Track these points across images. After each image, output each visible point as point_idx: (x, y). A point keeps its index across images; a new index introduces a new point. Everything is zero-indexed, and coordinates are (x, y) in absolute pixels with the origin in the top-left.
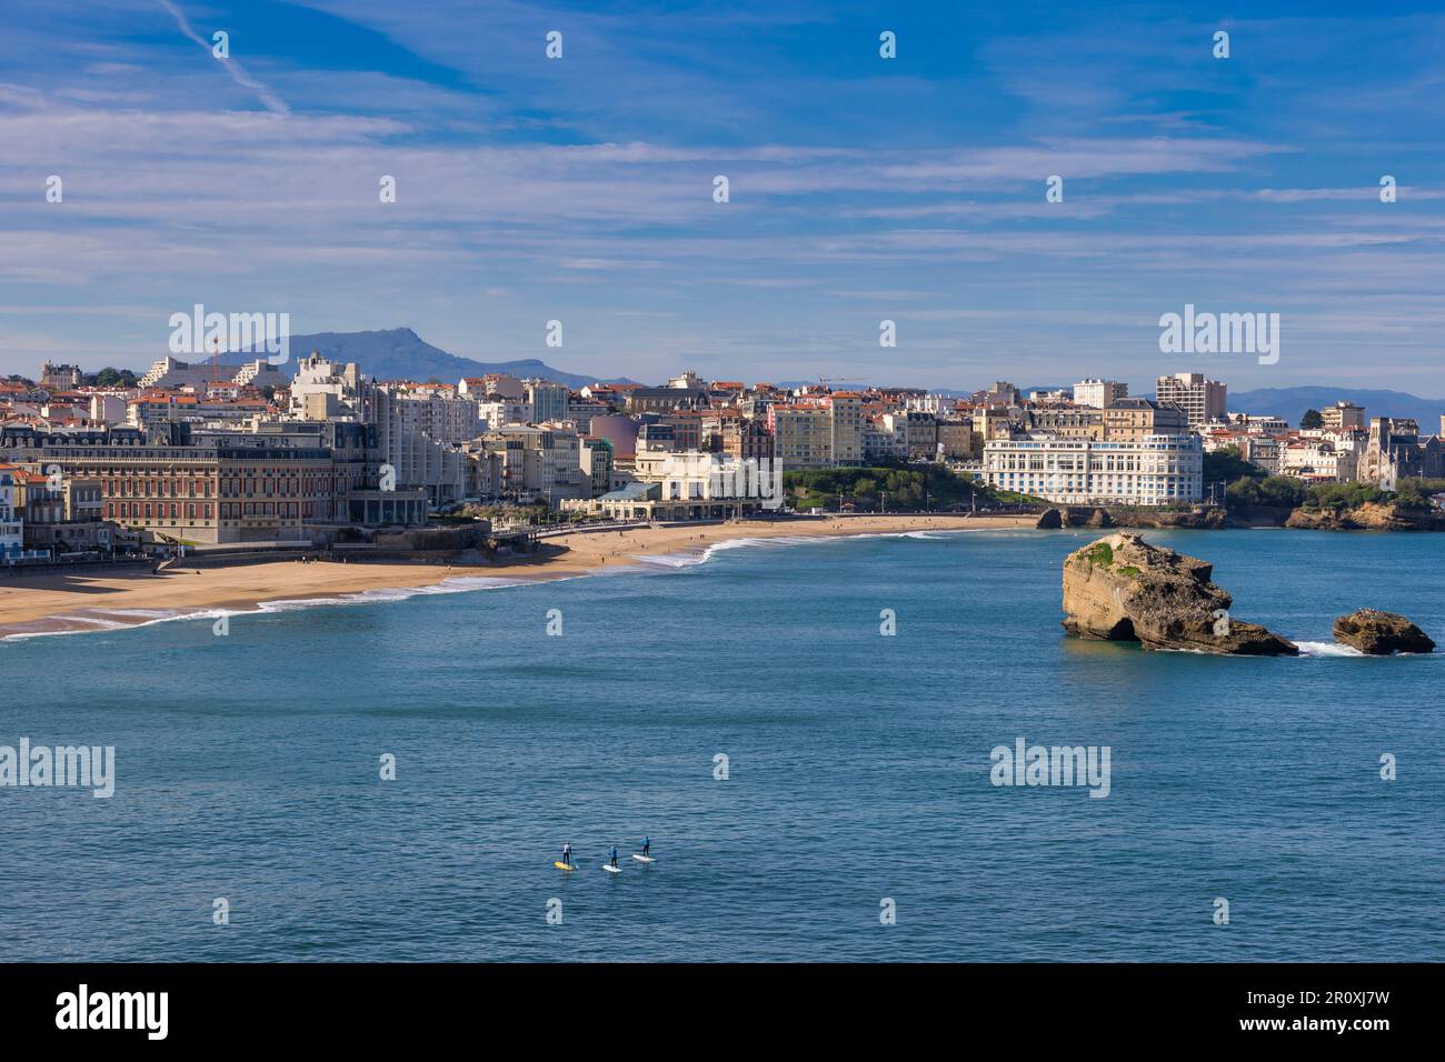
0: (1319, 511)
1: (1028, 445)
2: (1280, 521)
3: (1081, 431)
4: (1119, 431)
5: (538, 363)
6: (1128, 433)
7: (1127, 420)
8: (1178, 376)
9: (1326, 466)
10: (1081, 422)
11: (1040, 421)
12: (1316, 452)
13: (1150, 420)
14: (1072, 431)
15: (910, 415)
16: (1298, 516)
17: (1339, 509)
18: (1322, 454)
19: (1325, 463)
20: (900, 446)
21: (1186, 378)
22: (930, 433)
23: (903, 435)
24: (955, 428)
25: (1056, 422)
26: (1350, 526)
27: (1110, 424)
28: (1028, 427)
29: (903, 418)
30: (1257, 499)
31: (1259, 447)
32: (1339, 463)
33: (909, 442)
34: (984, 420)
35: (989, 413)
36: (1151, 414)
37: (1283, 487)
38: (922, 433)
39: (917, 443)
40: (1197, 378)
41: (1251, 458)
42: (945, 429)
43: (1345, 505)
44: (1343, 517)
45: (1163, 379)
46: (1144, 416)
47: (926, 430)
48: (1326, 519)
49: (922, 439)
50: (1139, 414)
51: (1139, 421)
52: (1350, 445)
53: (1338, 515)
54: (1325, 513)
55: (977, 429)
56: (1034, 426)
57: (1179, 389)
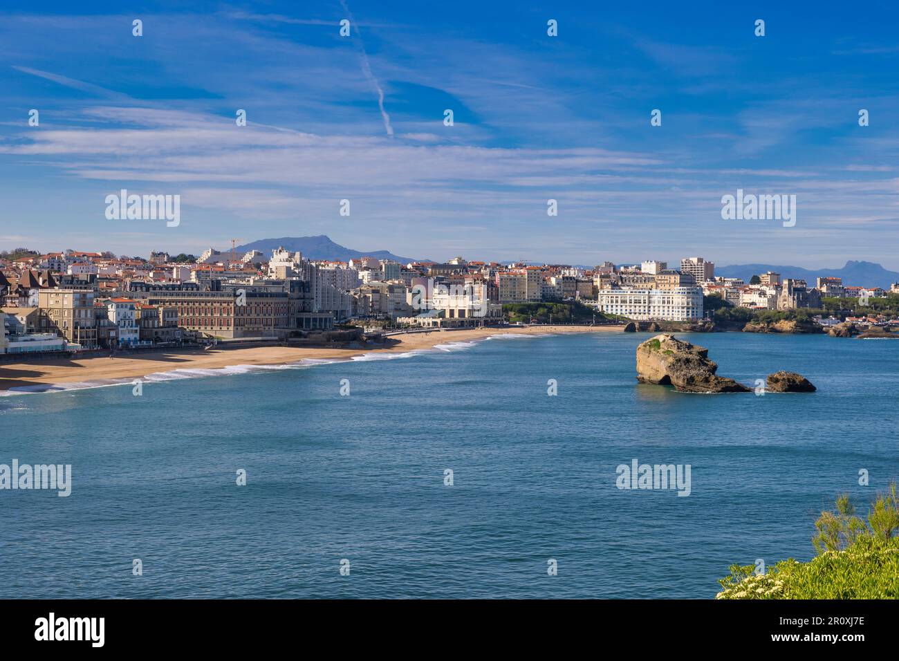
0: (759, 324)
1: (619, 292)
2: (740, 329)
3: (645, 285)
4: (663, 285)
6: (667, 286)
7: (667, 280)
8: (691, 259)
9: (762, 302)
10: (645, 281)
11: (625, 281)
12: (758, 296)
13: (678, 280)
14: (641, 285)
15: (563, 278)
16: (749, 326)
17: (769, 323)
18: (760, 296)
19: (762, 301)
20: (559, 292)
21: (695, 260)
22: (573, 286)
23: (560, 287)
24: (585, 284)
25: (633, 281)
26: (774, 331)
27: (659, 282)
28: (620, 283)
29: (560, 279)
30: (729, 318)
31: (730, 293)
32: (768, 301)
33: (563, 290)
34: (598, 280)
35: (601, 277)
36: (678, 277)
37: (742, 312)
38: (569, 286)
39: (567, 291)
40: (700, 260)
41: (726, 298)
42: (580, 284)
43: (772, 321)
44: (771, 326)
45: (684, 260)
46: (675, 278)
47: (571, 284)
48: (762, 327)
49: (569, 289)
50: (672, 277)
51: (672, 281)
52: (774, 292)
53: (768, 326)
54: (762, 325)
55: (595, 284)
56: (622, 283)
57: (691, 265)
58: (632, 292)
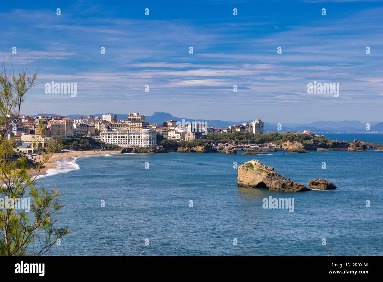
0: (185, 148)
1: (111, 132)
2: (176, 150)
3: (124, 128)
4: (134, 128)
6: (136, 129)
7: (135, 125)
8: (133, 114)
9: (178, 136)
10: (124, 126)
11: (114, 126)
12: (174, 133)
13: (141, 125)
14: (122, 128)
15: (80, 124)
16: (180, 149)
17: (190, 147)
18: (176, 133)
20: (78, 132)
21: (135, 114)
22: (85, 129)
23: (79, 129)
24: (91, 127)
25: (118, 126)
26: (193, 151)
27: (131, 126)
28: (111, 127)
29: (79, 125)
31: (164, 132)
32: (180, 136)
33: (81, 131)
34: (98, 125)
35: (100, 124)
38: (84, 129)
39: (82, 131)
40: (138, 114)
42: (89, 128)
43: (192, 146)
45: (129, 114)
47: (84, 128)
48: (187, 150)
49: (83, 130)
50: (138, 124)
51: (138, 126)
52: (183, 131)
53: (190, 149)
54: (187, 148)
55: (96, 128)
56: (112, 127)
57: (134, 117)
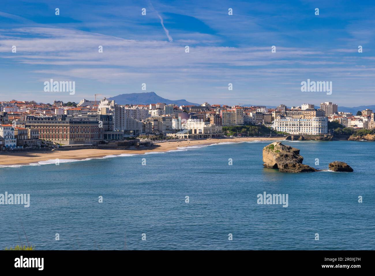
0: (356, 136)
1: (285, 120)
2: (347, 139)
3: (298, 117)
4: (307, 116)
5: (185, 100)
6: (309, 117)
7: (309, 114)
8: (326, 103)
10: (298, 114)
11: (288, 114)
12: (358, 121)
13: (315, 114)
14: (296, 116)
15: (256, 113)
16: (351, 137)
17: (361, 136)
18: (360, 122)
19: (360, 124)
20: (254, 120)
22: (261, 117)
23: (255, 118)
24: (267, 116)
25: (292, 114)
26: (365, 140)
27: (305, 115)
28: (285, 116)
29: (255, 114)
30: (341, 133)
31: (343, 120)
32: (364, 124)
33: (256, 119)
34: (274, 114)
35: (276, 112)
36: (315, 112)
37: (349, 130)
38: (259, 117)
39: (258, 120)
40: (330, 103)
41: (341, 123)
42: (265, 116)
43: (363, 135)
44: (362, 138)
45: (322, 104)
46: (313, 113)
47: (260, 116)
48: (358, 138)
49: (259, 118)
50: (312, 112)
51: (312, 114)
52: (367, 120)
55: (273, 116)
56: (286, 115)
57: (326, 106)
58: (291, 120)
